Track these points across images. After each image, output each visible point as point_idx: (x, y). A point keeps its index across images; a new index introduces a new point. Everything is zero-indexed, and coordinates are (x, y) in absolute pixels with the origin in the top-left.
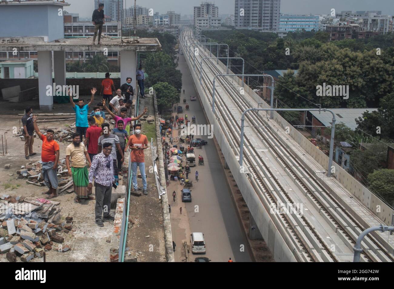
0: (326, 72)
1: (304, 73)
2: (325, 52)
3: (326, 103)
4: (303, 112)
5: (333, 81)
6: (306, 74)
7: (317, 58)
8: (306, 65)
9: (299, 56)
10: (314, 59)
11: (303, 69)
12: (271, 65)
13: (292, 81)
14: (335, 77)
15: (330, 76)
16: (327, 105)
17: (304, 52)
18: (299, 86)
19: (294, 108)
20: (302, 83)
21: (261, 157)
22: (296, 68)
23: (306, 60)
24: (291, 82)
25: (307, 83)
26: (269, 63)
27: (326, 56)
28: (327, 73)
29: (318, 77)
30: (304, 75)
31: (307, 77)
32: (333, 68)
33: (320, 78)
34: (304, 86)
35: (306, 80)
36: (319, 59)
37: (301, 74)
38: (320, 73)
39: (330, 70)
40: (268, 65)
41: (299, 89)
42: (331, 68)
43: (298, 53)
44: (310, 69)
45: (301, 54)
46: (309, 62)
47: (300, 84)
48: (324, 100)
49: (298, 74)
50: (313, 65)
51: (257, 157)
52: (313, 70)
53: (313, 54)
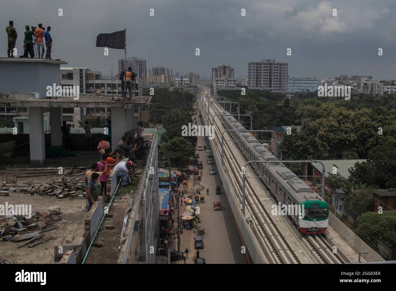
0: (324, 128)
1: (306, 129)
2: (325, 110)
3: (325, 155)
4: (305, 163)
5: (330, 135)
6: (308, 129)
7: (318, 116)
8: (307, 122)
9: (302, 114)
10: (315, 116)
11: (305, 125)
12: (278, 122)
13: (296, 136)
14: (332, 132)
15: (328, 131)
16: (325, 156)
17: (306, 110)
18: (302, 141)
19: (297, 160)
20: (304, 137)
21: (263, 205)
22: (300, 124)
23: (308, 117)
24: (295, 137)
25: (308, 138)
26: (276, 120)
27: (325, 114)
28: (325, 129)
29: (317, 132)
30: (305, 131)
31: (308, 132)
32: (329, 124)
33: (319, 133)
34: (306, 140)
35: (307, 135)
36: (319, 117)
37: (303, 130)
38: (319, 129)
39: (328, 126)
40: (275, 122)
41: (301, 143)
42: (328, 124)
43: (302, 111)
44: (311, 125)
45: (304, 112)
46: (310, 119)
47: (302, 139)
48: (323, 152)
49: (301, 129)
50: (313, 122)
51: (259, 205)
52: (314, 126)
53: (314, 112)
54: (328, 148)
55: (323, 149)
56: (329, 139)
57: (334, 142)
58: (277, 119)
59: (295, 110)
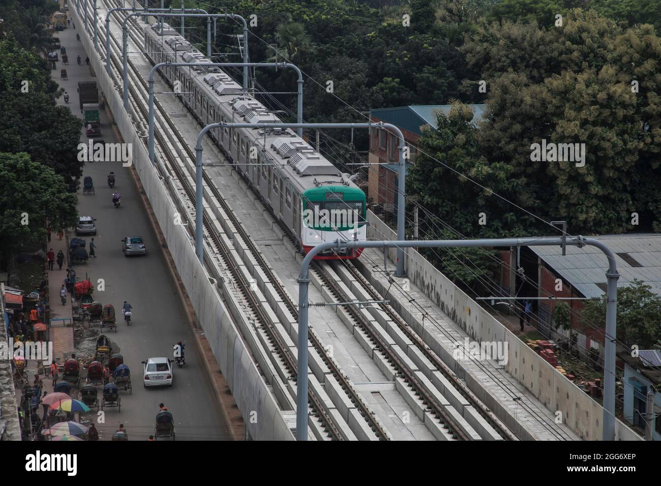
0: (579, 109)
1: (507, 113)
2: (574, 42)
3: (582, 217)
4: (506, 248)
5: (603, 139)
6: (514, 117)
7: (549, 60)
8: (512, 88)
9: (487, 58)
10: (537, 65)
11: (504, 101)
12: (392, 89)
13: (468, 142)
14: (611, 127)
15: (594, 124)
16: (585, 222)
17: (502, 42)
18: (491, 160)
19: (476, 237)
20: (501, 148)
21: (370, 410)
22: (479, 99)
23: (510, 69)
24: (464, 146)
25: (515, 150)
26: (387, 83)
27: (575, 54)
28: (584, 114)
29: (553, 126)
30: (506, 122)
31: (517, 127)
32: (602, 96)
33: (559, 129)
34: (507, 158)
35: (512, 138)
36: (554, 67)
37: (496, 119)
38: (560, 114)
39: (594, 103)
40: (382, 89)
41: (491, 171)
42: (594, 96)
43: (485, 45)
44: (528, 99)
45: (494, 50)
46: (523, 78)
47: (492, 153)
48: (575, 205)
49: (486, 117)
50: (536, 88)
51: (356, 414)
52: (538, 104)
53: (534, 47)
54: (595, 189)
55: (576, 191)
56: (600, 154)
57: (619, 163)
58: (390, 79)
59: (460, 42)
